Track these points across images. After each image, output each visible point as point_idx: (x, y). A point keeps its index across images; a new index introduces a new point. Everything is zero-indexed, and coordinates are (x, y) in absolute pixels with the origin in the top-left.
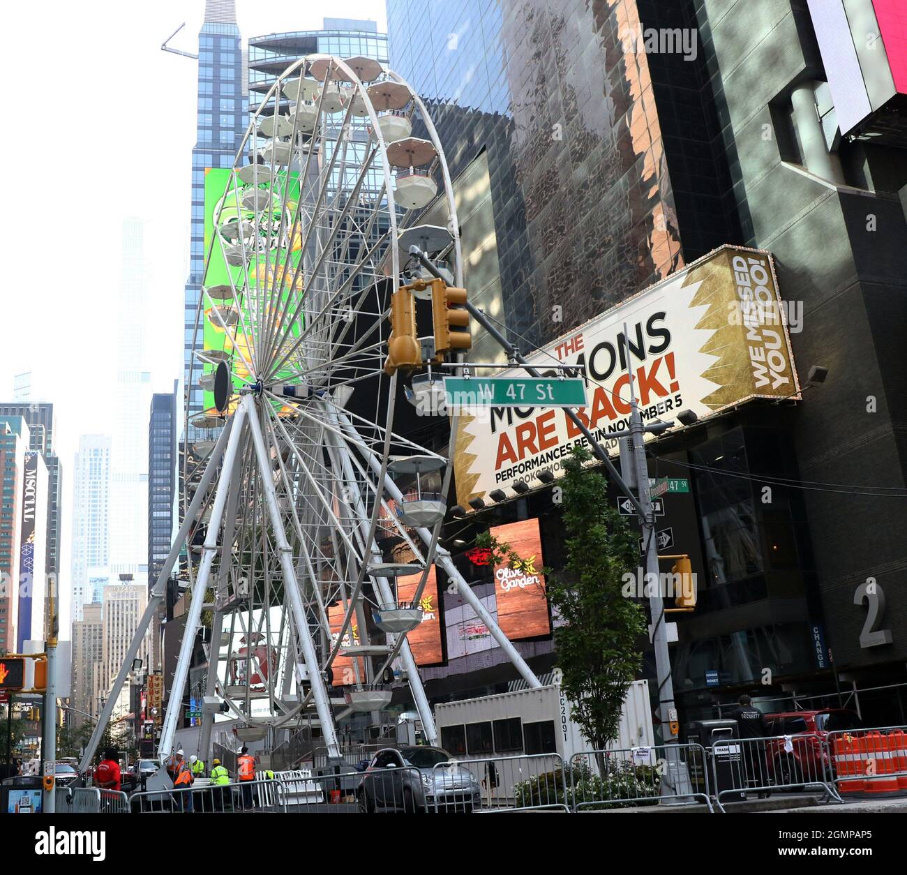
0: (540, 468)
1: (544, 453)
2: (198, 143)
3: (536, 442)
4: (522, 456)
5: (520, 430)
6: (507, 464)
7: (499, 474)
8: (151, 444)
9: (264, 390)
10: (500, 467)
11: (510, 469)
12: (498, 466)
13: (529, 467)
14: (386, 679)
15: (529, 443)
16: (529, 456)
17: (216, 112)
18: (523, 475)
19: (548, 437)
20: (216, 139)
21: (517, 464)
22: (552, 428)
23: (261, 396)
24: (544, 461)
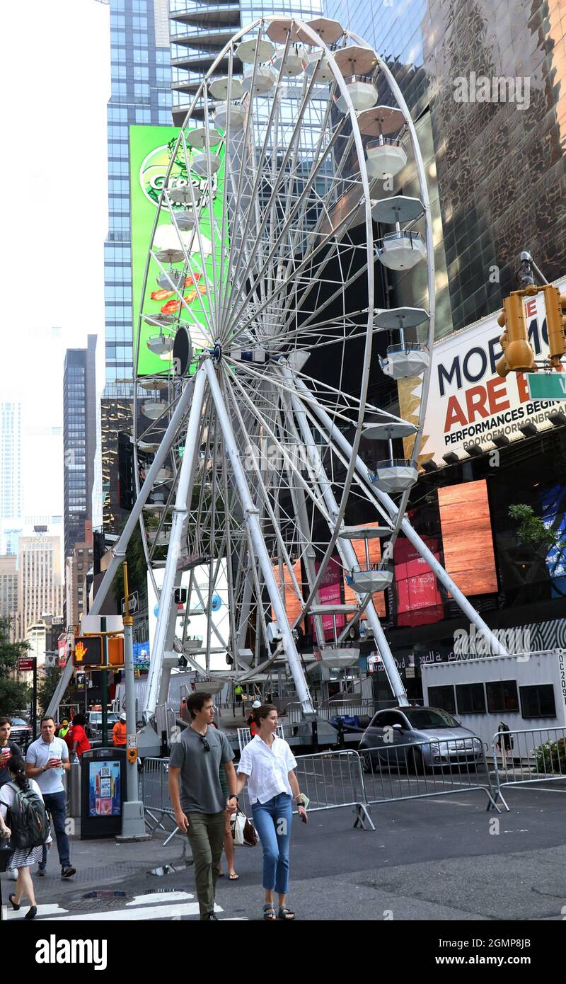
0: (491, 431)
1: (495, 416)
2: (112, 96)
3: (487, 406)
4: (472, 419)
5: (469, 394)
6: (456, 427)
7: (448, 436)
8: (66, 398)
9: (223, 355)
10: (449, 430)
11: (460, 432)
12: (447, 429)
13: (479, 430)
14: (352, 636)
15: (480, 407)
16: (479, 419)
17: (130, 64)
18: (474, 438)
19: (499, 401)
20: (130, 92)
21: (467, 426)
22: (503, 392)
23: (219, 361)
24: (495, 425)
